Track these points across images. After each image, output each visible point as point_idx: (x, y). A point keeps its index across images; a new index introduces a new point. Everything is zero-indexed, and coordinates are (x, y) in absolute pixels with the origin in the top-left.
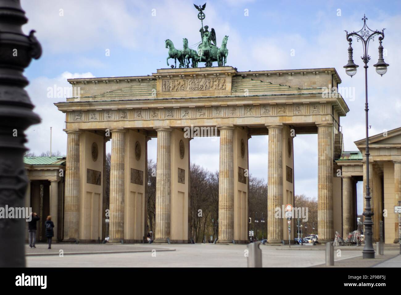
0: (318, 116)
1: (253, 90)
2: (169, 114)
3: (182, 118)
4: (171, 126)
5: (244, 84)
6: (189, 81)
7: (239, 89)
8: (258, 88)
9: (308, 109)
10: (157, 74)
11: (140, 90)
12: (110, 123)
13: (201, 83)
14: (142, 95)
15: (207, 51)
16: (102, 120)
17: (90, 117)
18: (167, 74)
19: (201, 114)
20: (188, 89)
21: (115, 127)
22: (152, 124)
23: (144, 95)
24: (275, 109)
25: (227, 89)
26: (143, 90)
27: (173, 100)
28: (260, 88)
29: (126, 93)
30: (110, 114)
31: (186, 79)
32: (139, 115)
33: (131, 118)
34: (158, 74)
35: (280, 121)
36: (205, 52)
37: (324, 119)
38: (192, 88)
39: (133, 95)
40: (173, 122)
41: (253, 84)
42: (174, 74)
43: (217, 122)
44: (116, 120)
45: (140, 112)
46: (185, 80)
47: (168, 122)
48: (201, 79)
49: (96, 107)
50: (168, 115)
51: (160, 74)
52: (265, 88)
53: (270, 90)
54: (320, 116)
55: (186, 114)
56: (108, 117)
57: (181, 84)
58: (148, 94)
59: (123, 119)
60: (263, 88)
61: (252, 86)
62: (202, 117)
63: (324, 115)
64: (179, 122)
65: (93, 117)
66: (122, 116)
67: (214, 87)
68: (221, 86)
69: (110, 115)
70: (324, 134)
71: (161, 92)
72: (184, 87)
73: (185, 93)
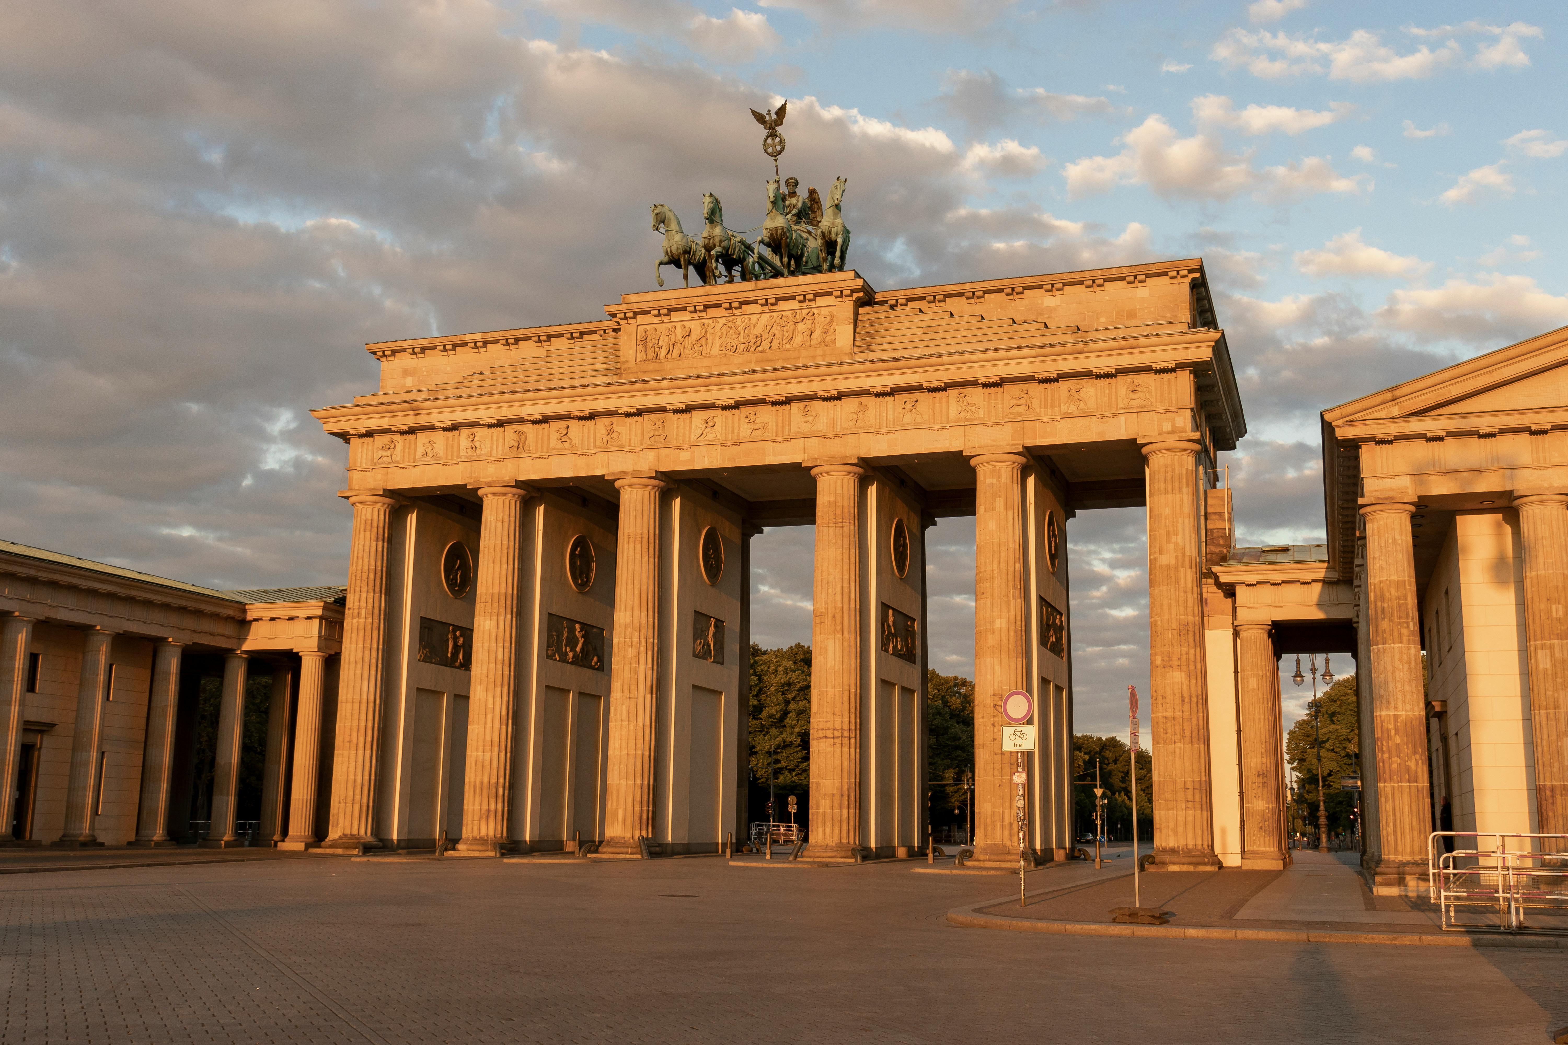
0: (1146, 417)
1: (926, 343)
2: (656, 433)
3: (693, 441)
4: (662, 469)
5: (895, 326)
6: (718, 326)
7: (879, 341)
8: (941, 335)
9: (1110, 393)
10: (621, 307)
11: (571, 363)
12: (475, 466)
13: (758, 330)
14: (575, 375)
15: (780, 231)
16: (452, 458)
17: (420, 451)
18: (651, 304)
19: (757, 426)
20: (715, 351)
21: (490, 479)
22: (603, 466)
23: (582, 375)
24: (996, 396)
25: (839, 344)
26: (581, 362)
27: (664, 384)
28: (947, 335)
29: (528, 373)
30: (478, 438)
31: (710, 321)
32: (563, 440)
33: (540, 450)
34: (624, 307)
35: (1013, 439)
36: (772, 235)
37: (1167, 427)
38: (729, 347)
39: (547, 378)
40: (666, 456)
41: (925, 324)
42: (673, 302)
43: (804, 450)
44: (494, 457)
45: (568, 428)
46: (707, 321)
47: (650, 455)
48: (758, 316)
49: (432, 416)
51: (631, 306)
52: (964, 333)
53: (980, 339)
54: (1156, 417)
55: (709, 430)
57: (696, 335)
58: (595, 373)
59: (514, 454)
61: (921, 330)
62: (757, 435)
63: (1167, 412)
64: (685, 455)
65: (427, 453)
66: (511, 443)
67: (798, 339)
68: (817, 334)
70: (1169, 478)
71: (632, 364)
72: (704, 346)
73: (706, 362)
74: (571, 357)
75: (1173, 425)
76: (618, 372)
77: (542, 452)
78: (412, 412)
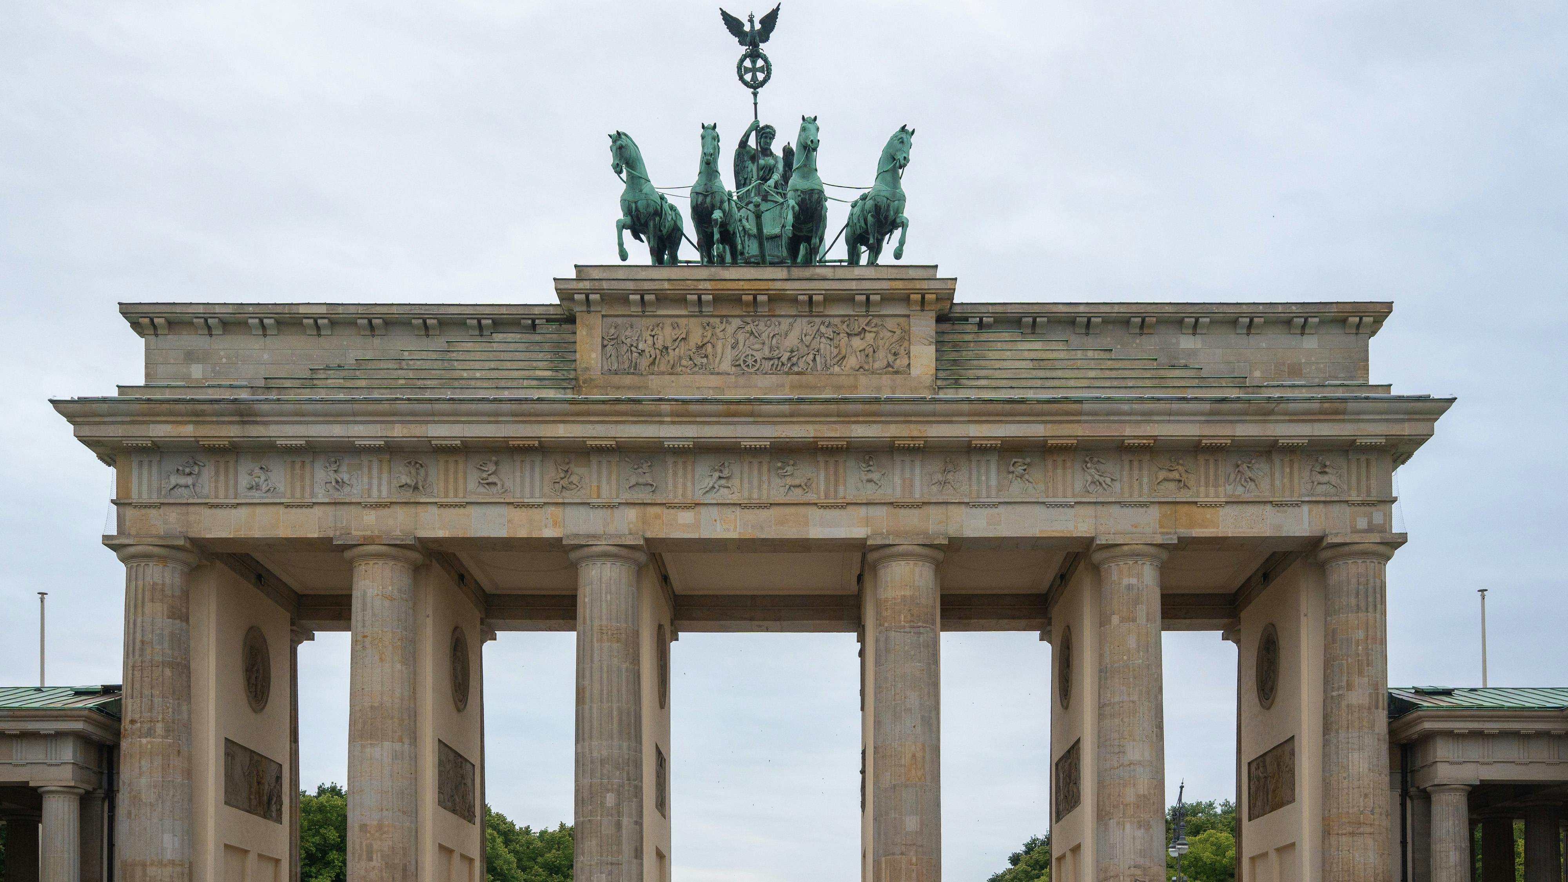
0: (1337, 508)
1: (1039, 383)
2: (641, 478)
3: (699, 497)
4: (649, 535)
5: (991, 355)
6: (731, 329)
7: (971, 373)
8: (1059, 374)
9: (1291, 473)
10: (581, 285)
11: (493, 365)
12: (342, 511)
13: (792, 341)
14: (503, 384)
16: (303, 497)
17: (244, 481)
18: (631, 285)
19: (797, 482)
20: (726, 366)
21: (369, 533)
22: (555, 524)
23: (515, 384)
24: (1140, 469)
25: (915, 371)
26: (509, 365)
27: (665, 407)
28: (1068, 374)
29: (423, 374)
30: (344, 468)
31: (718, 320)
32: (490, 480)
33: (451, 494)
34: (586, 285)
35: (1161, 526)
36: (803, 200)
37: (1362, 523)
38: (748, 362)
39: (456, 384)
40: (658, 517)
41: (1033, 355)
42: (666, 285)
43: (867, 522)
44: (374, 498)
45: (496, 463)
46: (712, 320)
47: (632, 514)
48: (791, 320)
49: (273, 427)
50: (633, 481)
51: (597, 285)
52: (1092, 374)
53: (1115, 383)
54: (1348, 510)
55: (722, 481)
56: (337, 482)
57: (696, 339)
58: (534, 383)
59: (407, 496)
60: (1080, 374)
61: (1030, 365)
62: (797, 495)
63: (1363, 504)
64: (686, 517)
65: (258, 485)
66: (404, 479)
67: (852, 362)
69: (346, 477)
70: (1362, 592)
71: (596, 373)
72: (710, 357)
73: (714, 381)
74: (491, 356)
75: (1370, 522)
76: (575, 384)
77: (456, 496)
78: (237, 419)
